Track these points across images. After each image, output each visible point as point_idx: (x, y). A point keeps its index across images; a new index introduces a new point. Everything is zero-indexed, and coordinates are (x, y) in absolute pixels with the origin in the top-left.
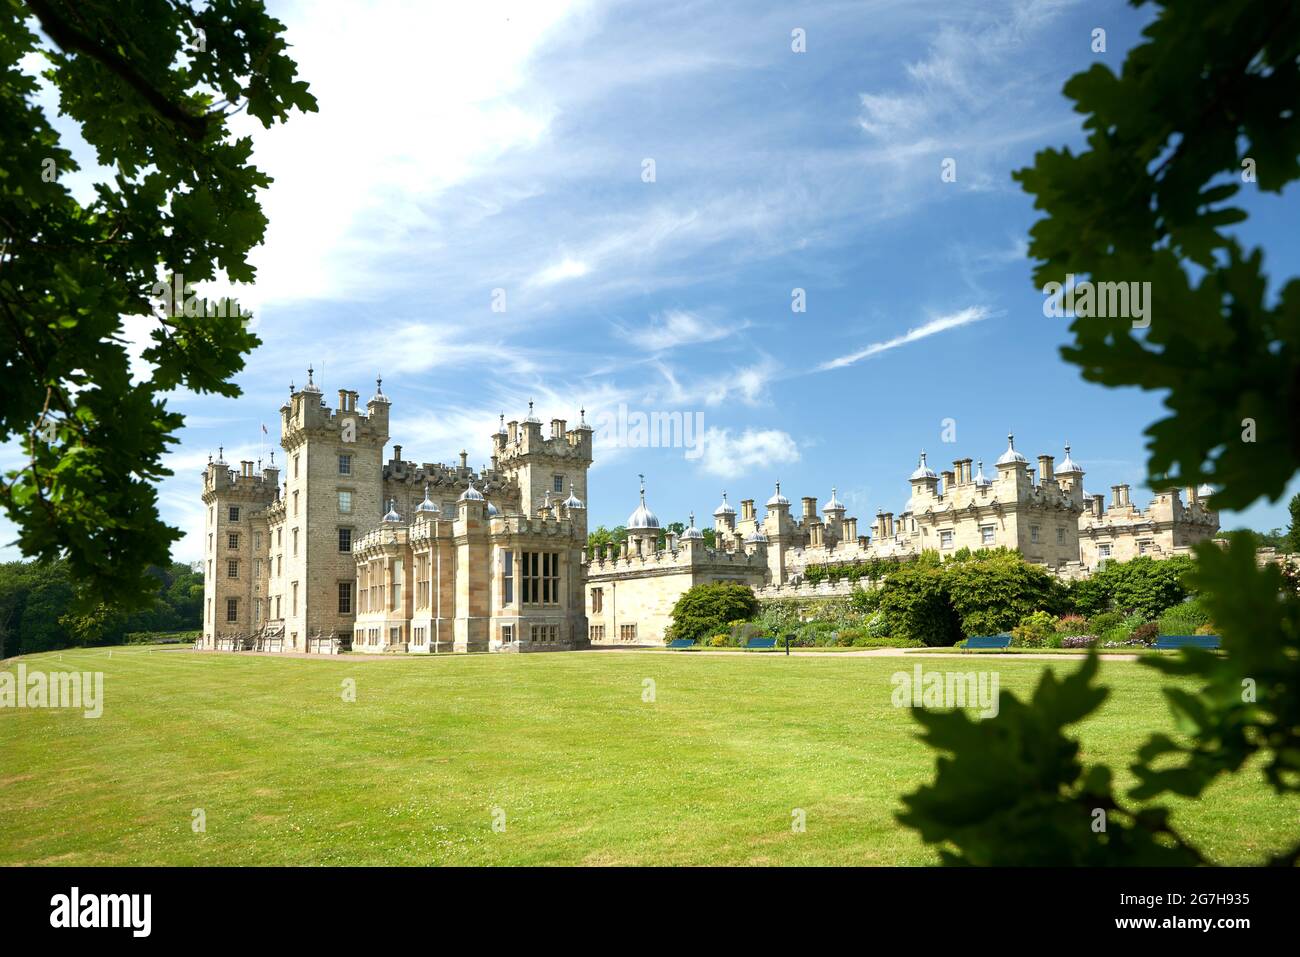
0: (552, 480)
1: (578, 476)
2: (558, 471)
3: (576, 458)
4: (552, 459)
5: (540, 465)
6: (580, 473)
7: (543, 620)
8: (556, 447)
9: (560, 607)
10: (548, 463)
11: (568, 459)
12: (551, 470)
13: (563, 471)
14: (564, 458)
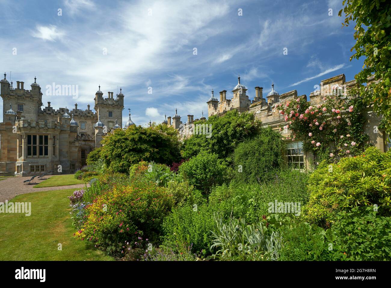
0: (108, 113)
1: (118, 112)
2: (110, 110)
3: (117, 105)
4: (107, 105)
5: (103, 108)
6: (119, 110)
7: (37, 163)
8: (109, 102)
9: (48, 157)
10: (106, 107)
11: (113, 105)
12: (107, 109)
13: (112, 110)
14: (112, 105)
